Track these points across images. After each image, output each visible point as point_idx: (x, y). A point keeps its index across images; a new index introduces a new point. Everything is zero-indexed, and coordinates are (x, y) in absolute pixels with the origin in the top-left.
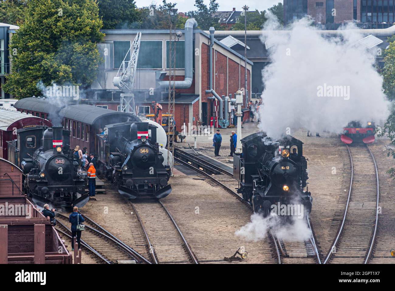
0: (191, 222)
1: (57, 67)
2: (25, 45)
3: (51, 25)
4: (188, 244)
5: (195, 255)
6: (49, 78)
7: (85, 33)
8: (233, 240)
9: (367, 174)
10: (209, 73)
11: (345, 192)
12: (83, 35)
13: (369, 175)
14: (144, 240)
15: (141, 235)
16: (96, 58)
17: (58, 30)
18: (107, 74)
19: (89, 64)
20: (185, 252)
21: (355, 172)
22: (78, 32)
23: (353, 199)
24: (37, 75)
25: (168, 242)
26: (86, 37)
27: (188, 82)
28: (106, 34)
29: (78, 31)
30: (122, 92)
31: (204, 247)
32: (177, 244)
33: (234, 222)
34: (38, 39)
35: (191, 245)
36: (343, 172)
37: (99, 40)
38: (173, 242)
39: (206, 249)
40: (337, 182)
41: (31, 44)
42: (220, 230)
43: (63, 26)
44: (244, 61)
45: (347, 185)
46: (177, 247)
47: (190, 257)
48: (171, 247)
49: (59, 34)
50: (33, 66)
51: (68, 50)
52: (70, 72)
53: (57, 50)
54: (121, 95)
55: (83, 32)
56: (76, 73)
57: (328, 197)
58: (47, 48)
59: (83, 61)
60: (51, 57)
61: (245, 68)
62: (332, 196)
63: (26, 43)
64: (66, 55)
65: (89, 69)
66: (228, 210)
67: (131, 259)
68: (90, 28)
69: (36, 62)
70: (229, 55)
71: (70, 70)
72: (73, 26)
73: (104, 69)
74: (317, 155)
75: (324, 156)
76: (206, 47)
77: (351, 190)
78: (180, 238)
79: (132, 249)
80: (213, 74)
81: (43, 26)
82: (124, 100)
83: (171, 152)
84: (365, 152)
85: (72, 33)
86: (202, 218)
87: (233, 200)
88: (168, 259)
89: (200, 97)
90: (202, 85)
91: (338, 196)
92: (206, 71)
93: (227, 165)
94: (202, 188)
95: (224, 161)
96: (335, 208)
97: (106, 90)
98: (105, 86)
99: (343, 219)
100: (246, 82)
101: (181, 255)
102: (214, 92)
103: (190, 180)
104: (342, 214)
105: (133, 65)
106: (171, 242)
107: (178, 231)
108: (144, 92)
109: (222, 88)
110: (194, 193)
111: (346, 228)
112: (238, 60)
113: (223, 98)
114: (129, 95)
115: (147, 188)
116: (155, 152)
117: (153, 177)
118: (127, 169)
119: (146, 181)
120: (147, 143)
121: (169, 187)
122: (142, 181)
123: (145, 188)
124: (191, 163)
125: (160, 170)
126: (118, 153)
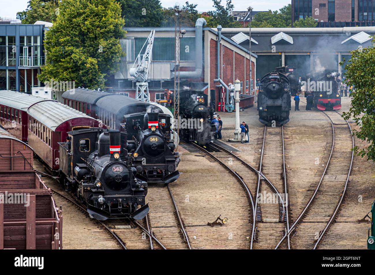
0: (186, 192)
1: (85, 59)
2: (58, 40)
3: (79, 24)
4: (179, 211)
5: (182, 221)
6: (78, 69)
7: (109, 31)
8: (218, 208)
9: (345, 151)
10: (217, 65)
11: (323, 167)
12: (108, 32)
13: (346, 152)
16: (118, 52)
17: (85, 28)
18: (129, 65)
19: (112, 57)
20: (175, 218)
21: (335, 149)
22: (103, 30)
23: (328, 173)
24: (67, 67)
25: (162, 210)
26: (110, 34)
27: (197, 73)
28: (128, 31)
29: (103, 28)
30: (138, 81)
31: (192, 214)
32: (170, 212)
33: (223, 192)
34: (68, 35)
35: (181, 212)
36: (324, 149)
37: (122, 36)
38: (167, 209)
39: (194, 216)
40: (317, 158)
41: (63, 40)
42: (209, 199)
43: (90, 25)
44: (249, 54)
45: (326, 161)
46: (169, 214)
47: (179, 222)
48: (164, 214)
49: (86, 31)
50: (64, 59)
51: (95, 45)
52: (97, 64)
53: (85, 45)
54: (138, 84)
55: (107, 29)
56: (101, 64)
57: (308, 171)
58: (76, 43)
59: (107, 54)
60: (80, 51)
61: (249, 60)
62: (312, 170)
63: (58, 39)
64: (93, 49)
65: (113, 61)
66: (220, 182)
67: (128, 224)
68: (114, 26)
69: (67, 56)
70: (235, 50)
71: (96, 62)
72: (99, 24)
73: (126, 61)
74: (306, 135)
75: (311, 136)
76: (215, 42)
77: (328, 165)
78: (173, 207)
80: (221, 66)
81: (72, 24)
82: (139, 88)
83: (177, 132)
84: (347, 132)
85: (98, 31)
86: (196, 189)
87: (225, 174)
88: (159, 225)
89: (209, 86)
90: (211, 75)
91: (316, 171)
92: (214, 63)
93: (227, 144)
94: (202, 163)
95: (224, 140)
96: (312, 181)
97: (127, 79)
98: (127, 76)
99: (316, 189)
100: (251, 72)
101: (170, 220)
102: (221, 81)
103: (192, 157)
104: (316, 186)
105: (147, 58)
106: (165, 210)
107: (172, 200)
108: (160, 81)
109: (229, 77)
110: (193, 168)
111: (317, 197)
112: (243, 54)
113: (229, 86)
114: (144, 84)
115: (156, 174)
116: (164, 141)
117: (162, 163)
118: (137, 156)
119: (155, 167)
120: (156, 132)
121: (177, 173)
122: (152, 167)
123: (154, 174)
124: (196, 142)
125: (169, 157)
126: (133, 141)
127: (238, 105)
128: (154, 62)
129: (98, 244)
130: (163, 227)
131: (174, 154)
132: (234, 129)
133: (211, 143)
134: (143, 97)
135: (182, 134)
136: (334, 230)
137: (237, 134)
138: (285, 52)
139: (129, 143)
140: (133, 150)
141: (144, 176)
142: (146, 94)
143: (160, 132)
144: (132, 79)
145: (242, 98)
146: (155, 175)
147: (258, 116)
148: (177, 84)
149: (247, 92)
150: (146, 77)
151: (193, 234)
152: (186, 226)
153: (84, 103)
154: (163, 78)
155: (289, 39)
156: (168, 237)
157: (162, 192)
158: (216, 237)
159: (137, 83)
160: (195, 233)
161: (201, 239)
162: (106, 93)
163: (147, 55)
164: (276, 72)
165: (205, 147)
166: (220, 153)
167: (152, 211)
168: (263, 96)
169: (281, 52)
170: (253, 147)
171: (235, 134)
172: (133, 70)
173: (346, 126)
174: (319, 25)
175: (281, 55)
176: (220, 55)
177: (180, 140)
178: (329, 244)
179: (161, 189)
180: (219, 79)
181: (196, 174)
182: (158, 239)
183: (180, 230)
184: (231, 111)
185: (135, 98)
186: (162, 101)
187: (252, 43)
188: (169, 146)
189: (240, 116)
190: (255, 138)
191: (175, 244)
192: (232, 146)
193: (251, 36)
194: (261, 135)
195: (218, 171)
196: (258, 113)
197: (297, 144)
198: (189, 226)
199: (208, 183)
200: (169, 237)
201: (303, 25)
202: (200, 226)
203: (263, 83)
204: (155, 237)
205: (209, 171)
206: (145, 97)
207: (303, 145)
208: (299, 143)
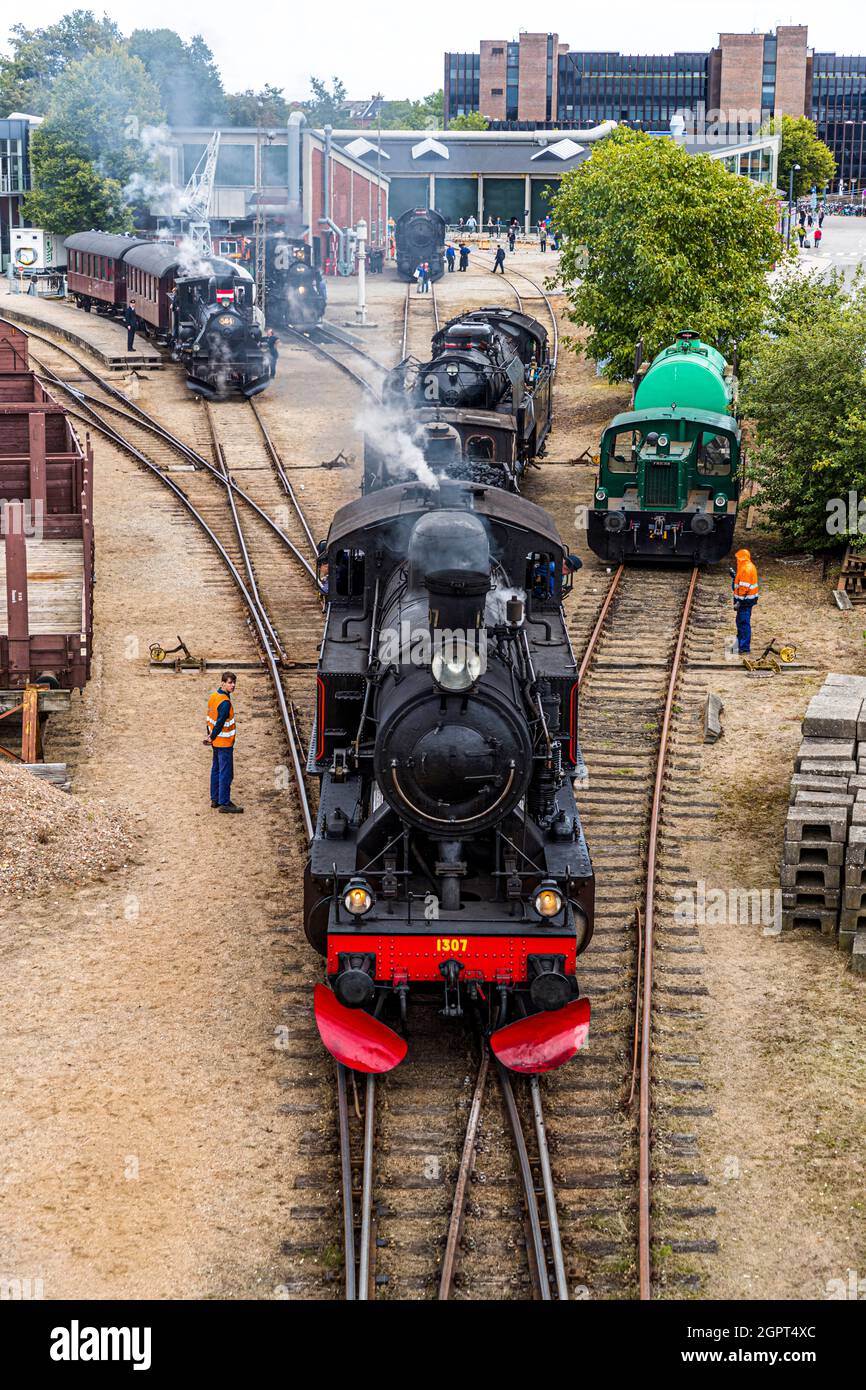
0: (281, 411)
1: (100, 181)
2: (53, 147)
3: (89, 118)
4: (273, 444)
5: (280, 460)
10: (323, 194)
14: (210, 437)
15: (206, 430)
18: (173, 192)
20: (267, 454)
24: (69, 194)
25: (244, 440)
27: (291, 207)
30: (192, 221)
31: (295, 448)
35: (277, 446)
38: (251, 439)
39: (297, 451)
41: (61, 146)
44: (377, 176)
46: (257, 446)
47: (273, 461)
48: (248, 447)
50: (64, 180)
54: (192, 225)
60: (90, 166)
61: (378, 186)
63: (53, 145)
66: (337, 395)
67: (188, 464)
69: (69, 175)
70: (354, 168)
76: (319, 154)
78: (262, 435)
79: (191, 449)
80: (330, 196)
81: (77, 119)
82: (194, 232)
84: (544, 311)
86: (297, 406)
87: (345, 380)
88: (241, 465)
89: (310, 230)
90: (314, 211)
92: (319, 190)
93: (344, 331)
94: (305, 362)
95: (339, 324)
100: (380, 206)
101: (260, 458)
102: (331, 221)
103: (289, 352)
105: (207, 180)
106: (249, 441)
107: (260, 425)
108: (228, 221)
109: (343, 215)
110: (290, 370)
112: (367, 175)
113: (344, 231)
114: (202, 225)
116: (243, 324)
117: (239, 361)
118: (197, 349)
120: (231, 310)
121: (265, 378)
124: (293, 327)
125: (252, 352)
126: (189, 324)
127: (362, 263)
128: (217, 187)
129: (142, 496)
130: (247, 469)
132: (356, 304)
133: (318, 329)
137: (361, 313)
138: (435, 174)
139: (183, 327)
140: (191, 338)
142: (206, 243)
143: (236, 309)
144: (182, 216)
148: (261, 226)
150: (207, 213)
151: (299, 481)
152: (287, 468)
153: (102, 257)
154: (233, 215)
155: (443, 151)
156: (258, 486)
157: (242, 410)
158: (337, 486)
159: (190, 223)
160: (303, 480)
161: (312, 490)
162: (138, 241)
163: (207, 176)
164: (422, 207)
165: (308, 335)
166: (333, 345)
167: (227, 442)
169: (429, 174)
170: (388, 335)
171: (357, 313)
173: (542, 301)
174: (492, 126)
175: (429, 179)
176: (330, 177)
179: (240, 406)
180: (328, 218)
181: (296, 381)
182: (241, 488)
183: (277, 474)
184: (350, 274)
186: (233, 255)
187: (382, 157)
188: (252, 333)
189: (365, 283)
191: (270, 497)
192: (353, 335)
193: (382, 146)
194: (400, 315)
195: (333, 375)
198: (291, 468)
199: (318, 396)
200: (260, 485)
201: (465, 126)
202: (310, 467)
204: (237, 486)
205: (317, 375)
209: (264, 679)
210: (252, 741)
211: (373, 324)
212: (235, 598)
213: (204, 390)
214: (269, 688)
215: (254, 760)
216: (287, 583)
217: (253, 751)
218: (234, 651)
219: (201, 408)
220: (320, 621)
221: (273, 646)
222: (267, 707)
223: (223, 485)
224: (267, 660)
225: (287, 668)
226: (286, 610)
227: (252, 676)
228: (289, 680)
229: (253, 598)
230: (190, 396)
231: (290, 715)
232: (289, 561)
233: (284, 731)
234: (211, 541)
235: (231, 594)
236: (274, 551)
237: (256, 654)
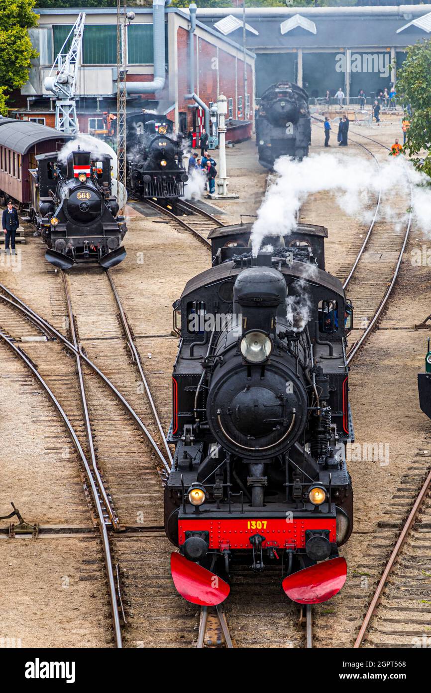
0: (137, 282)
4: (125, 313)
5: (130, 329)
10: (189, 71)
11: (361, 239)
13: (399, 214)
14: (65, 309)
15: (62, 302)
16: (26, 50)
18: (44, 72)
19: (17, 58)
20: (119, 324)
21: (381, 210)
23: (369, 249)
25: (98, 311)
26: (12, 19)
27: (157, 83)
28: (41, 15)
30: (59, 99)
31: (146, 317)
32: (110, 314)
35: (128, 315)
37: (31, 23)
38: (105, 310)
39: (149, 321)
40: (352, 224)
42: (175, 293)
44: (243, 52)
45: (366, 229)
46: (109, 317)
47: (124, 331)
48: (100, 317)
54: (58, 103)
55: (7, 12)
57: (336, 246)
59: (8, 53)
61: (244, 62)
62: (342, 244)
65: (17, 65)
66: (192, 265)
67: (41, 334)
68: (18, 6)
70: (220, 45)
73: (39, 65)
76: (184, 33)
77: (370, 235)
78: (115, 306)
79: (46, 321)
80: (196, 72)
82: (60, 110)
83: (123, 183)
86: (153, 277)
87: (202, 251)
88: (92, 335)
89: (176, 106)
90: (179, 87)
91: (350, 245)
92: (185, 67)
93: (205, 202)
94: (164, 234)
95: (201, 196)
96: (342, 262)
97: (42, 95)
98: (41, 90)
99: (348, 275)
100: (246, 83)
101: (111, 327)
102: (197, 97)
103: (148, 223)
104: (349, 269)
105: (73, 59)
106: (103, 310)
107: (114, 295)
108: (95, 99)
109: (209, 91)
110: (149, 241)
111: (350, 288)
112: (233, 52)
113: (210, 106)
114: (68, 102)
115: (88, 252)
116: (100, 198)
117: (98, 234)
118: (56, 223)
119: (86, 242)
120: (87, 184)
121: (122, 251)
122: (81, 241)
123: (85, 252)
124: (156, 199)
125: (108, 225)
126: (50, 198)
127: (223, 136)
128: (84, 66)
130: (99, 339)
131: (118, 220)
133: (181, 201)
134: (67, 125)
135: (132, 185)
136: (376, 342)
137: (222, 185)
138: (303, 49)
139: (43, 202)
140: (50, 213)
141: (69, 256)
142: (72, 120)
143: (94, 183)
144: (50, 95)
145: (232, 125)
146: (86, 254)
147: (258, 156)
148: (122, 103)
149: (239, 116)
150: (72, 91)
151: (146, 350)
152: (137, 337)
154: (100, 93)
155: (311, 26)
156: (106, 356)
157: (99, 282)
159: (57, 101)
160: (151, 348)
161: (158, 358)
163: (74, 55)
164: (287, 81)
165: (170, 208)
166: (194, 217)
167: (81, 313)
168: (265, 122)
169: (297, 49)
170: (248, 206)
171: (218, 185)
172: (49, 80)
174: (361, 2)
175: (296, 55)
176: (195, 53)
177: (128, 195)
178: (367, 365)
179: (97, 277)
180: (194, 93)
181: (154, 252)
182: (90, 358)
183: (127, 344)
184: (213, 148)
185: (53, 127)
186: (100, 131)
187: (248, 32)
188: (109, 207)
189: (226, 155)
190: (252, 193)
191: (117, 366)
192: (214, 206)
193: (247, 22)
194: (261, 186)
195: (190, 247)
196: (257, 151)
197: (320, 201)
198: (140, 337)
199: (174, 267)
200: (109, 354)
202: (158, 336)
203: (265, 100)
204: (86, 356)
205: (175, 247)
206: (71, 125)
207: (329, 204)
208: (323, 201)
209: (94, 543)
210: (76, 604)
211: (234, 195)
212: (73, 464)
213: (62, 262)
214: (98, 552)
215: (78, 622)
216: (126, 449)
217: (77, 613)
218: (68, 516)
219: (59, 280)
220: (154, 485)
221: (106, 511)
222: (94, 570)
223: (72, 355)
224: (99, 524)
225: (119, 532)
226: (123, 476)
227: (84, 540)
228: (118, 544)
229: (90, 464)
230: (50, 269)
231: (115, 578)
232: (130, 428)
233: (109, 593)
234: (56, 409)
235: (70, 461)
236: (116, 418)
237: (89, 519)
